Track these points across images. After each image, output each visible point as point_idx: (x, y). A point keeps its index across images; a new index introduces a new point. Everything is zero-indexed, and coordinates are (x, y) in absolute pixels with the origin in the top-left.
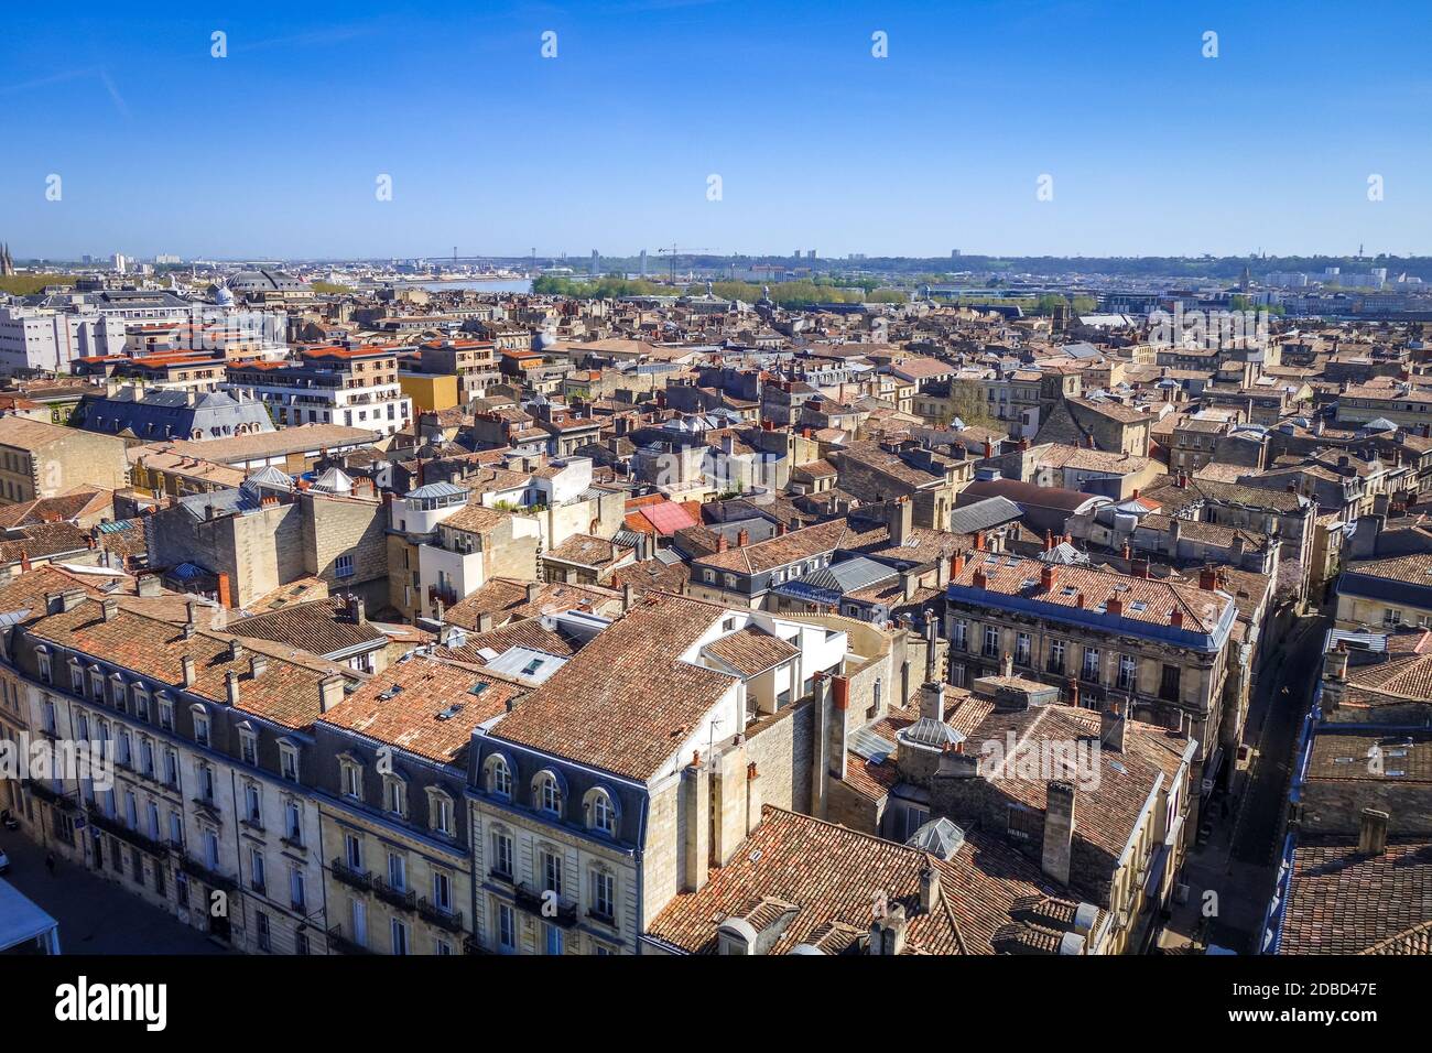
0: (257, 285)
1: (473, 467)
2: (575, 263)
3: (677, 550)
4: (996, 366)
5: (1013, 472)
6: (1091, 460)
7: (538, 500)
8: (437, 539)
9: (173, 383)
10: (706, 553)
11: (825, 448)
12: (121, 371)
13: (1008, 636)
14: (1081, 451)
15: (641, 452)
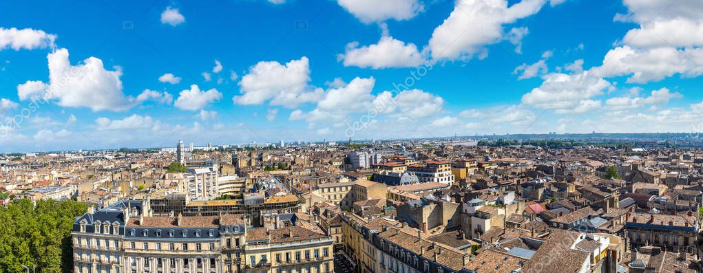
0: (410, 145)
1: (481, 194)
2: (488, 137)
3: (541, 218)
4: (615, 163)
5: (630, 191)
6: (649, 186)
7: (500, 204)
8: (476, 214)
9: (395, 170)
10: (552, 218)
11: (577, 187)
12: (381, 167)
13: (643, 235)
14: (647, 184)
15: (525, 189)
